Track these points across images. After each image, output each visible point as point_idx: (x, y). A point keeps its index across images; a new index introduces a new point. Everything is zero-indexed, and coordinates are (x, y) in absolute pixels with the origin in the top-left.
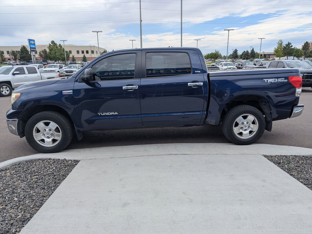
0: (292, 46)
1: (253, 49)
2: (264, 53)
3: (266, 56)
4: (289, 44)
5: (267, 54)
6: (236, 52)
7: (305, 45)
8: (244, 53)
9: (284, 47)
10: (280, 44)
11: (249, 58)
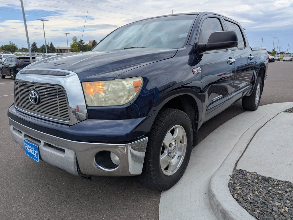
0: (84, 43)
1: (51, 43)
2: (59, 48)
3: (62, 51)
4: (81, 41)
6: (34, 46)
7: (93, 42)
8: (44, 47)
9: (78, 43)
10: (75, 40)
11: (50, 52)
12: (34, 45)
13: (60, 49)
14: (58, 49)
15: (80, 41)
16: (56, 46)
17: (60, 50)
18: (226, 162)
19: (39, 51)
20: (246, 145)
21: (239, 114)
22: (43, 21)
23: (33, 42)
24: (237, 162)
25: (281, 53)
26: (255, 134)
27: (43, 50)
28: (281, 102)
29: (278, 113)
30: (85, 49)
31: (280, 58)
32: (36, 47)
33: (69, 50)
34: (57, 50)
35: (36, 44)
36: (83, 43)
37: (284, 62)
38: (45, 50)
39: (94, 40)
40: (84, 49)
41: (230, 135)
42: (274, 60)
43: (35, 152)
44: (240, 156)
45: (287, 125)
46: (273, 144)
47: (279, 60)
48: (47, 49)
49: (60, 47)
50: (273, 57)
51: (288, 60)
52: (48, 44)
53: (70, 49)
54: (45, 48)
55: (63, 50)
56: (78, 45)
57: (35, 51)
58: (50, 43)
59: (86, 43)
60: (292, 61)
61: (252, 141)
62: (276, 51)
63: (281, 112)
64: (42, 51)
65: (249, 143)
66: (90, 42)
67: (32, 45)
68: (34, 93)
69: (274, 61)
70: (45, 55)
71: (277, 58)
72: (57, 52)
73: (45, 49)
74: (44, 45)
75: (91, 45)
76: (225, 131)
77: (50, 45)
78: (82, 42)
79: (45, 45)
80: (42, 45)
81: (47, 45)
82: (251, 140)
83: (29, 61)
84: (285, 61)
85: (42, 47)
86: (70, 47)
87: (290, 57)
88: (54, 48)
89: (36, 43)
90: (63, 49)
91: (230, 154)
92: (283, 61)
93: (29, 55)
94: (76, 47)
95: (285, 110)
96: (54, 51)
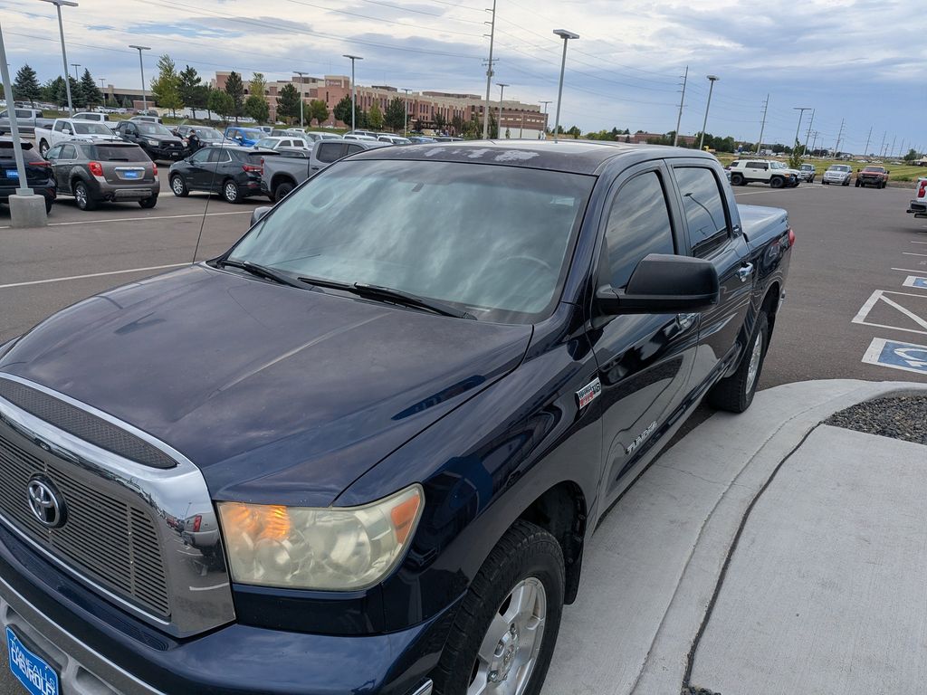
0: (199, 80)
1: (87, 75)
2: (113, 89)
4: (191, 72)
5: (124, 95)
6: (26, 79)
7: (230, 80)
8: (61, 85)
9: (179, 78)
10: (168, 69)
11: (82, 103)
12: (27, 75)
13: (116, 93)
14: (110, 92)
15: (185, 71)
16: (101, 82)
17: (115, 95)
18: (659, 651)
19: (44, 97)
20: (718, 571)
21: (697, 425)
22: (59, 6)
23: (23, 66)
24: (694, 648)
25: (816, 153)
26: (745, 519)
27: (58, 96)
28: (819, 379)
29: (810, 426)
30: (200, 102)
31: (815, 172)
32: (33, 82)
33: (148, 98)
34: (106, 95)
35: (34, 73)
36: (196, 78)
37: (826, 187)
38: (65, 95)
39: (233, 73)
40: (199, 99)
41: (672, 522)
42: (797, 180)
43: (47, 685)
44: (702, 620)
45: (839, 485)
46: (799, 571)
47: (810, 180)
48: (73, 93)
49: (115, 87)
50: (795, 172)
51: (839, 182)
52: (74, 77)
53: (150, 94)
54: (65, 88)
55: (126, 99)
56: (179, 86)
57: (31, 96)
58: (82, 74)
59: (207, 78)
60: (848, 185)
61: (736, 551)
62: (803, 146)
63: (820, 423)
64: (55, 98)
65: (728, 561)
66: (218, 76)
67: (19, 74)
68: (45, 491)
69: (798, 184)
70: (65, 123)
71: (807, 173)
72: (107, 106)
73: (65, 91)
74: (60, 79)
75: (223, 87)
76: (653, 504)
77: (83, 78)
78: (192, 76)
79: (64, 77)
80: (55, 78)
81: (72, 80)
82: (733, 548)
83: (10, 158)
84: (828, 183)
85: (54, 83)
86: (149, 88)
87: (844, 173)
88: (96, 91)
89: (33, 70)
90: (128, 96)
91: (671, 612)
92: (824, 182)
93: (7, 116)
94: (171, 92)
95: (828, 414)
96: (96, 101)
